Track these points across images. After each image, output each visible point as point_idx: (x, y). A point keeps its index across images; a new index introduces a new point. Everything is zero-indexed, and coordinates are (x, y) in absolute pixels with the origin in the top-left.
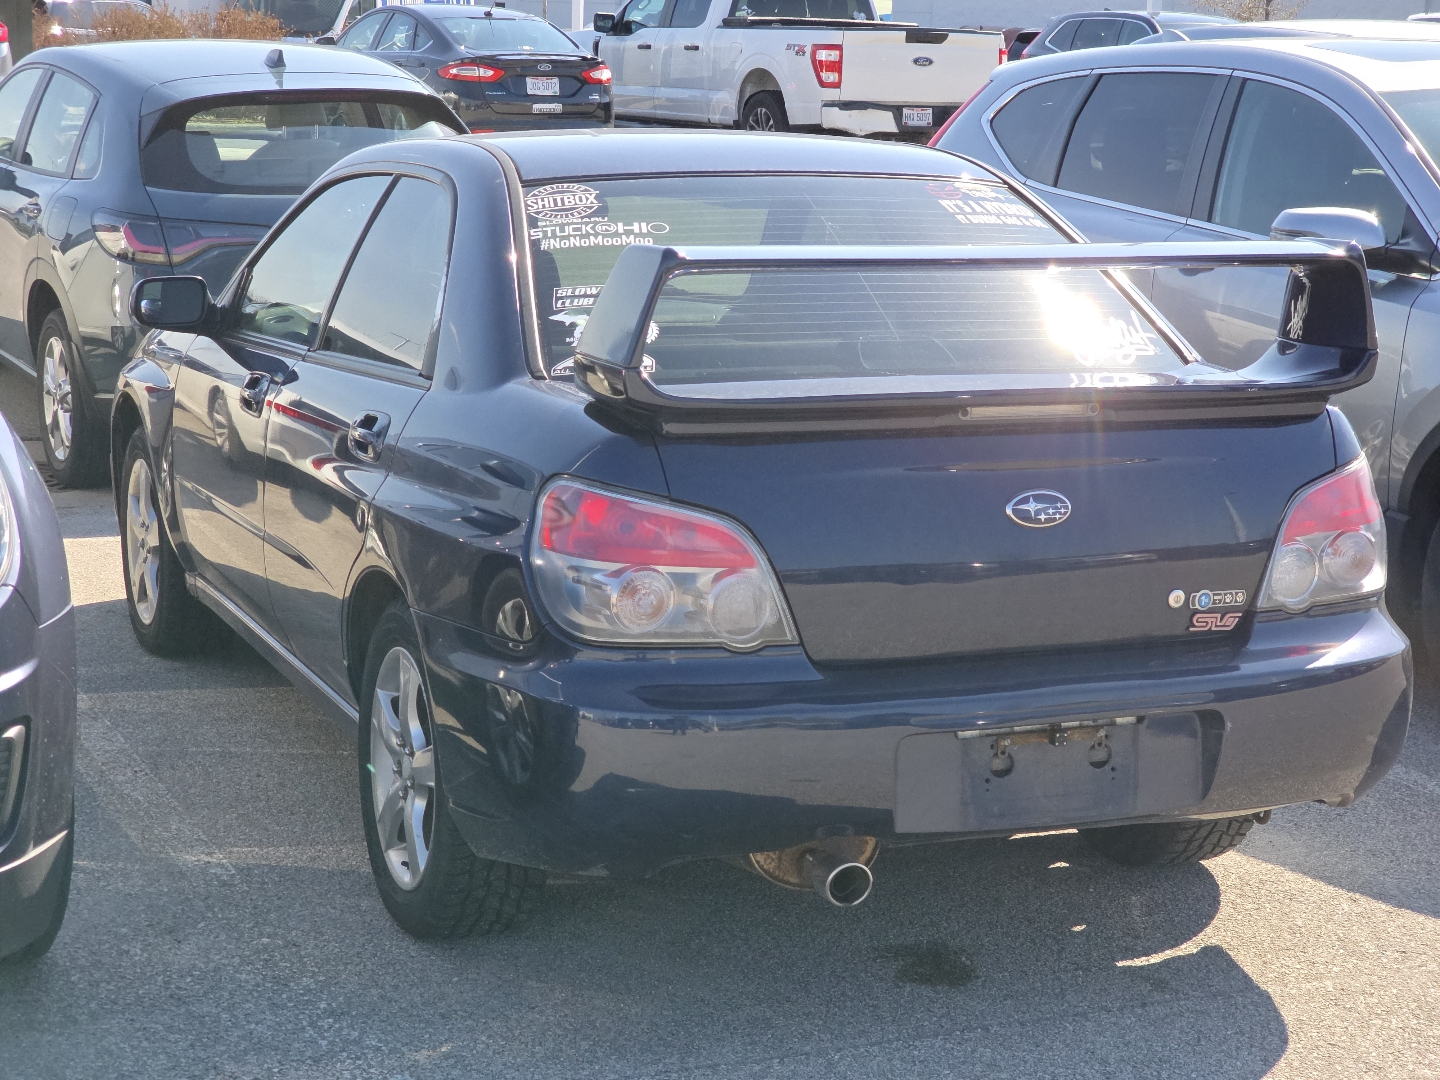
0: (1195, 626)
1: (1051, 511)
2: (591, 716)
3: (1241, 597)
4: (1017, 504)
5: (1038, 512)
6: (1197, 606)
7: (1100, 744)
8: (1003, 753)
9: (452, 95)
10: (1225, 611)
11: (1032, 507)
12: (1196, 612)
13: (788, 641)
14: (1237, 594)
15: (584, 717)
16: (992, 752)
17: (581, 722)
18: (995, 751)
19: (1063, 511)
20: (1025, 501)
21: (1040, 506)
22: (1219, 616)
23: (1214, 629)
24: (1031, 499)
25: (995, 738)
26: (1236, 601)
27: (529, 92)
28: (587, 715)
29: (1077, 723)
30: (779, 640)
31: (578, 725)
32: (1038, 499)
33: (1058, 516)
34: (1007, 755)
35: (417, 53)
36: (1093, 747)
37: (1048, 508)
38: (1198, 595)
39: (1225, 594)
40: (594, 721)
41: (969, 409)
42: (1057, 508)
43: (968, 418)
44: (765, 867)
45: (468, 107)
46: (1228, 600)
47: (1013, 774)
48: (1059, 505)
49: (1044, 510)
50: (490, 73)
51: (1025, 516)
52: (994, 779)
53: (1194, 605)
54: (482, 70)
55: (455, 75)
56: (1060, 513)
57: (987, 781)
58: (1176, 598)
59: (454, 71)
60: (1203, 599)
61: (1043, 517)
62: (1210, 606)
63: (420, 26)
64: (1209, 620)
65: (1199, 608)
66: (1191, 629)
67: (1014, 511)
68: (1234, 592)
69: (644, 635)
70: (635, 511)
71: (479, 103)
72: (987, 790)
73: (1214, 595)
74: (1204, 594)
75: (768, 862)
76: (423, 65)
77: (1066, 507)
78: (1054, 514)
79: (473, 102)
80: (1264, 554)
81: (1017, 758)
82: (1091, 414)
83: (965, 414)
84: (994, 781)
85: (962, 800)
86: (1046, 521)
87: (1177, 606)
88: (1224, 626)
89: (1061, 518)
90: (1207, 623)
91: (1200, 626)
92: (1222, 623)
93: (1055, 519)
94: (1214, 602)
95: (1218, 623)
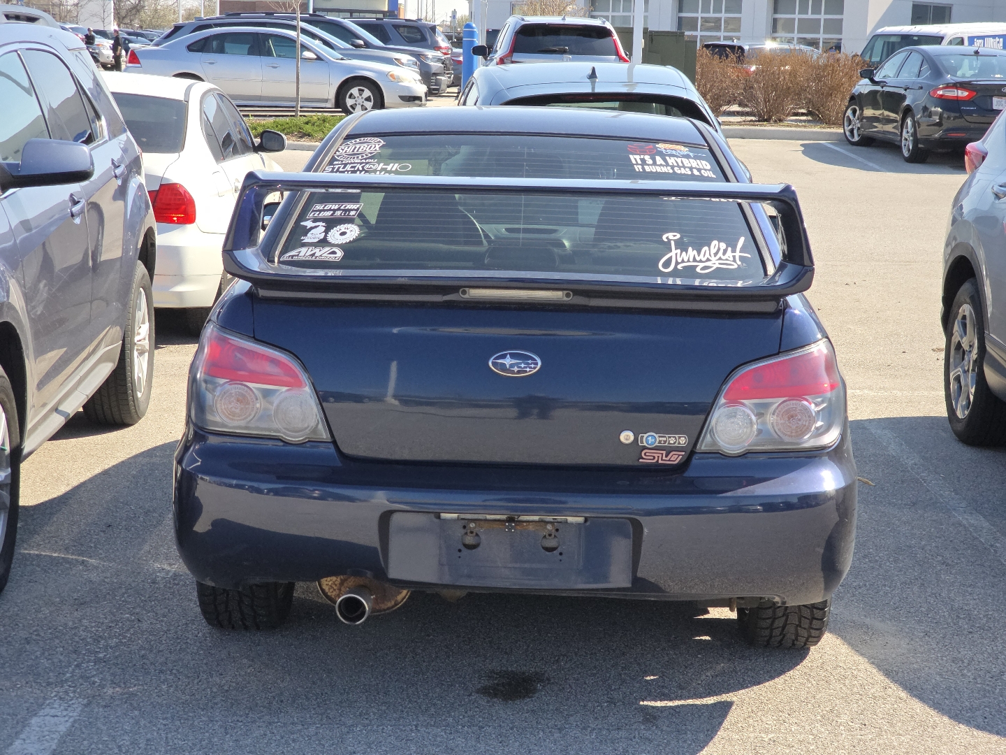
0: (643, 458)
1: (523, 365)
2: (208, 478)
3: (684, 441)
4: (496, 359)
5: (512, 366)
6: (645, 444)
7: (550, 535)
8: (472, 532)
9: (939, 110)
10: (669, 450)
11: (508, 361)
12: (645, 448)
13: (323, 439)
14: (679, 437)
15: (202, 479)
16: (463, 531)
17: (199, 481)
18: (465, 531)
19: (533, 366)
20: (504, 357)
21: (514, 361)
22: (664, 452)
23: (660, 462)
24: (508, 356)
25: (466, 521)
26: (679, 443)
27: (995, 108)
28: (203, 477)
30: (314, 438)
31: (197, 484)
32: (513, 356)
33: (528, 369)
34: (474, 534)
35: (920, 80)
36: (545, 537)
37: (521, 363)
38: (646, 436)
39: (670, 437)
40: (210, 482)
41: (467, 289)
42: (528, 364)
43: (466, 296)
44: (329, 594)
45: (949, 118)
46: (672, 442)
47: (479, 549)
48: (530, 361)
49: (516, 364)
50: (966, 94)
51: (503, 367)
52: (464, 550)
53: (642, 442)
54: (960, 92)
55: (942, 95)
56: (530, 368)
57: (460, 551)
58: (627, 437)
59: (940, 92)
60: (650, 439)
61: (516, 369)
62: (657, 444)
63: (925, 61)
64: (656, 455)
65: (647, 445)
66: (641, 460)
67: (493, 363)
68: (677, 436)
69: (235, 428)
70: (233, 345)
71: (957, 115)
72: (460, 557)
73: (660, 437)
74: (649, 436)
75: (331, 591)
76: (921, 88)
77: (537, 364)
78: (525, 367)
79: (953, 115)
80: (703, 417)
81: (483, 537)
82: (565, 299)
83: (464, 292)
84: (465, 552)
85: (440, 561)
86: (519, 372)
87: (627, 442)
88: (669, 460)
89: (531, 371)
90: (654, 457)
91: (648, 458)
92: (668, 459)
93: (526, 372)
94: (660, 442)
95: (664, 458)
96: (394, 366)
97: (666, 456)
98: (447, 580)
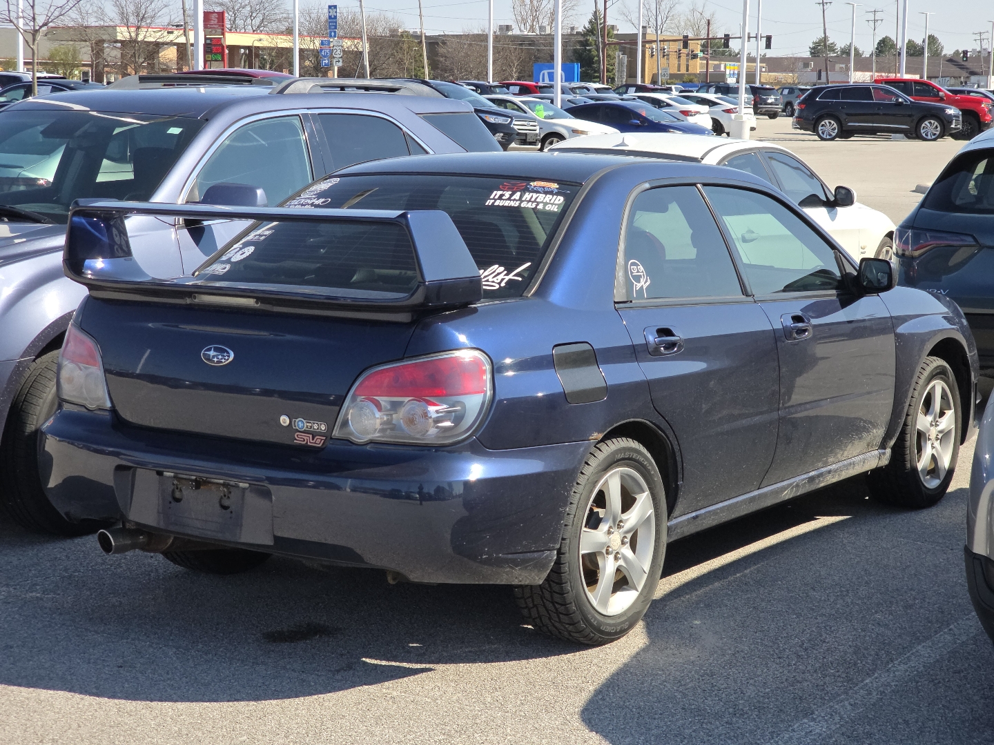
0: (297, 440)
1: (220, 357)
3: (323, 427)
4: (205, 351)
5: (214, 357)
6: (297, 428)
7: (225, 496)
8: (177, 489)
10: (314, 434)
11: (212, 353)
12: (297, 431)
13: (107, 407)
14: (321, 424)
18: (174, 487)
19: (226, 358)
20: (209, 350)
21: (215, 353)
22: (311, 436)
23: (309, 443)
24: (213, 349)
26: (321, 429)
29: (222, 481)
30: (103, 406)
32: (216, 349)
33: (223, 361)
34: (180, 490)
37: (219, 355)
38: (297, 420)
39: (314, 423)
41: (196, 295)
42: (224, 356)
43: (196, 300)
46: (315, 427)
47: (182, 502)
48: (225, 354)
49: (217, 356)
51: (208, 358)
52: (173, 502)
53: (295, 426)
56: (225, 359)
57: (170, 502)
58: (284, 420)
60: (301, 424)
61: (215, 360)
62: (305, 429)
64: (305, 438)
66: (295, 441)
67: (203, 353)
68: (319, 423)
72: (170, 508)
73: (307, 422)
74: (300, 421)
77: (229, 356)
78: (222, 359)
80: (338, 408)
81: (185, 493)
82: (256, 305)
83: (195, 298)
84: (174, 504)
85: (158, 510)
86: (218, 362)
87: (285, 425)
88: (315, 443)
89: (225, 362)
90: (304, 440)
91: (300, 439)
92: (314, 441)
93: (221, 362)
94: (307, 427)
95: (311, 441)
96: (149, 351)
97: (313, 440)
98: (162, 525)
